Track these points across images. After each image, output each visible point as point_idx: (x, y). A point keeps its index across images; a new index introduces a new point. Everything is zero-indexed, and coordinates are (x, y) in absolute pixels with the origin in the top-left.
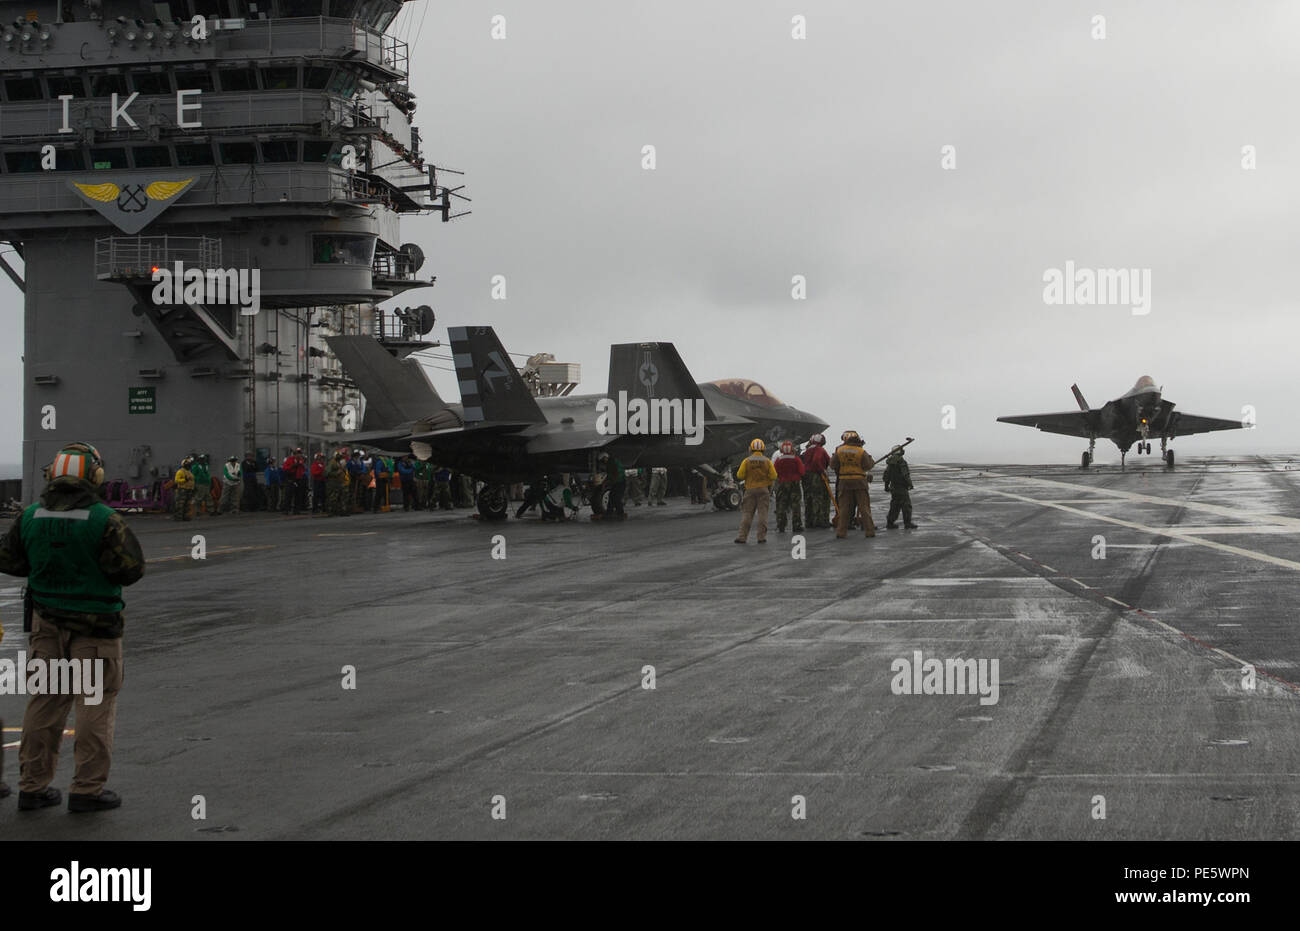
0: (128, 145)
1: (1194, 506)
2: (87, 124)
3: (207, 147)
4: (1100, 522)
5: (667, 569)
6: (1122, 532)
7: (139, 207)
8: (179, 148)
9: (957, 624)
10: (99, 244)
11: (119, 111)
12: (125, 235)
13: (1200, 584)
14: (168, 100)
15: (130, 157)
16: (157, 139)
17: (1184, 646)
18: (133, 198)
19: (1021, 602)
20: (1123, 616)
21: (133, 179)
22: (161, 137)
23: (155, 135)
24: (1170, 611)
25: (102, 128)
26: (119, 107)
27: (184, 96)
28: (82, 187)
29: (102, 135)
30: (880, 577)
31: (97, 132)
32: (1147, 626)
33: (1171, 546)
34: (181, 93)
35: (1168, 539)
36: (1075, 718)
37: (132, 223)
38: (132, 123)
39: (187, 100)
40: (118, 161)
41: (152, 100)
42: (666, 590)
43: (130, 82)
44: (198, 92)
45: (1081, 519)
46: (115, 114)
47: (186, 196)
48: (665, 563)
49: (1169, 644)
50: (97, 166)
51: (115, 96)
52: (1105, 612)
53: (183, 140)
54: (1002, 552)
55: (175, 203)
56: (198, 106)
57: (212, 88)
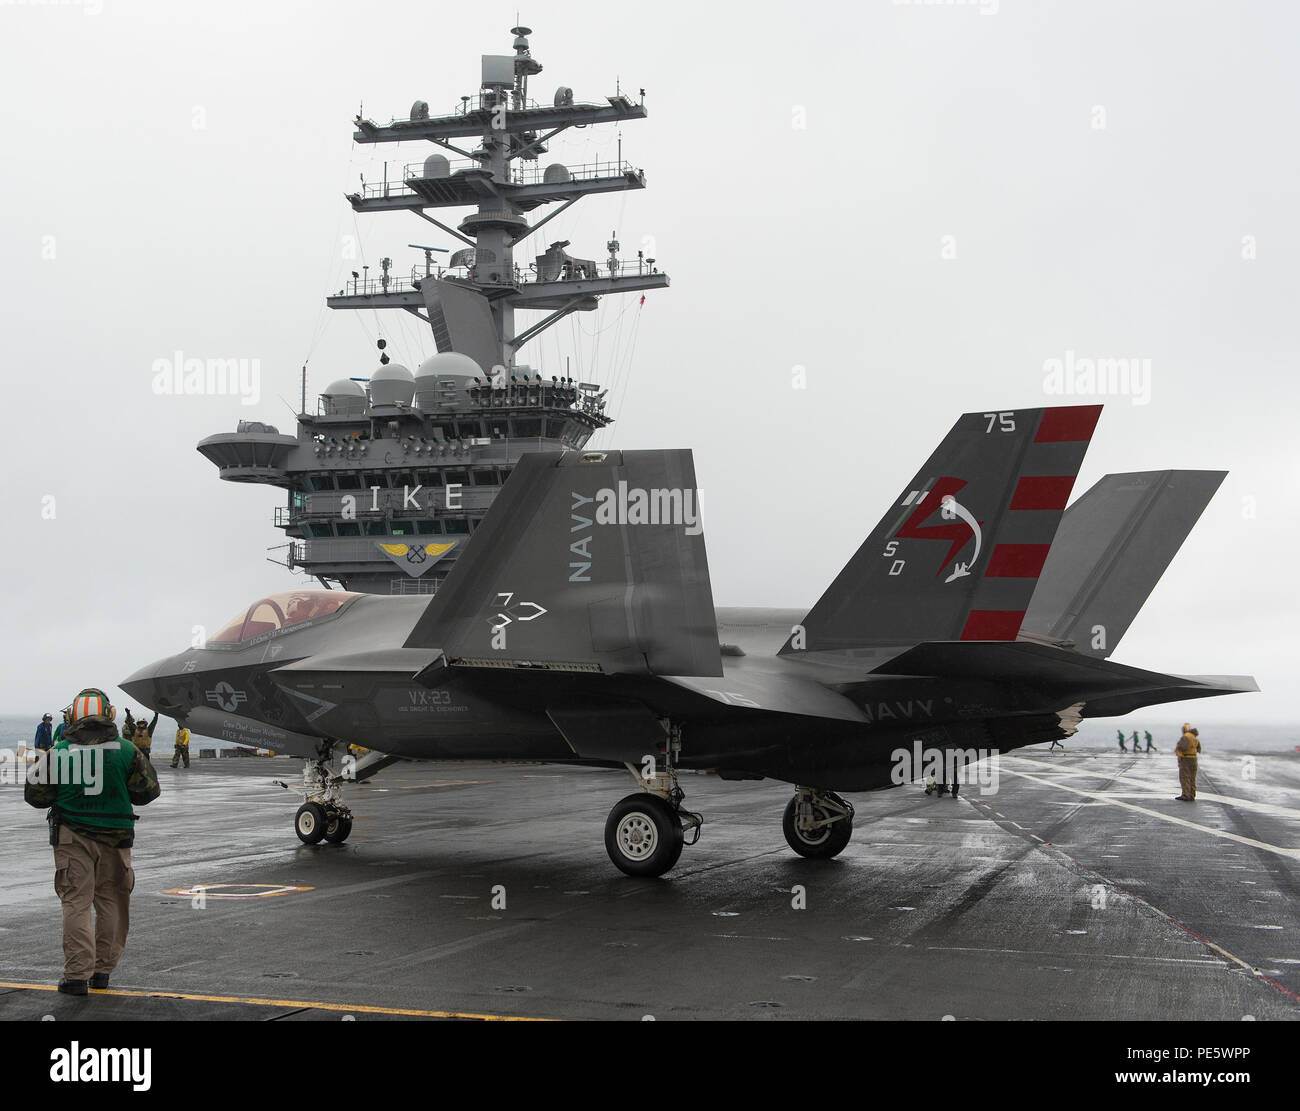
0: (415, 519)
1: (1121, 780)
2: (389, 505)
3: (465, 521)
4: (1051, 787)
5: (739, 806)
6: (1063, 794)
7: (420, 560)
8: (447, 522)
9: (919, 847)
10: (394, 584)
11: (409, 497)
12: (411, 577)
13: (1103, 830)
14: (441, 491)
15: (416, 526)
16: (433, 516)
17: (1070, 869)
18: (416, 553)
19: (970, 836)
20: (1037, 847)
21: (417, 541)
22: (436, 515)
23: (431, 513)
24: (1072, 846)
25: (398, 508)
26: (409, 494)
27: (451, 488)
28: (384, 546)
29: (398, 513)
30: (881, 817)
31: (395, 511)
32: (1050, 854)
33: (1094, 804)
34: (448, 486)
35: (1092, 800)
36: (971, 912)
37: (416, 570)
38: (417, 505)
39: (453, 490)
40: (408, 530)
41: (431, 490)
42: (733, 817)
43: (416, 478)
44: (460, 485)
45: (1036, 784)
46: (406, 499)
47: (451, 553)
48: (740, 802)
49: (1061, 867)
50: (395, 532)
51: (406, 487)
52: (1026, 844)
53: (449, 517)
54: (973, 803)
55: (445, 557)
56: (460, 495)
57: (469, 484)
